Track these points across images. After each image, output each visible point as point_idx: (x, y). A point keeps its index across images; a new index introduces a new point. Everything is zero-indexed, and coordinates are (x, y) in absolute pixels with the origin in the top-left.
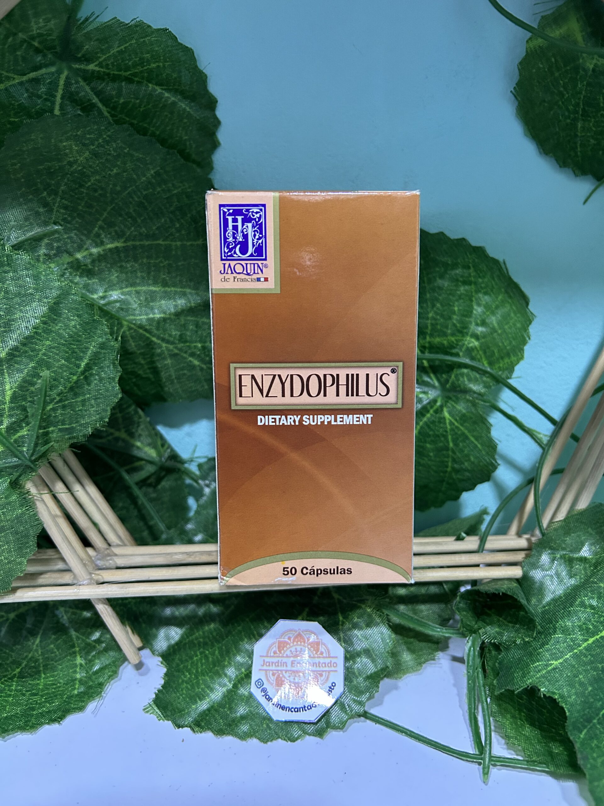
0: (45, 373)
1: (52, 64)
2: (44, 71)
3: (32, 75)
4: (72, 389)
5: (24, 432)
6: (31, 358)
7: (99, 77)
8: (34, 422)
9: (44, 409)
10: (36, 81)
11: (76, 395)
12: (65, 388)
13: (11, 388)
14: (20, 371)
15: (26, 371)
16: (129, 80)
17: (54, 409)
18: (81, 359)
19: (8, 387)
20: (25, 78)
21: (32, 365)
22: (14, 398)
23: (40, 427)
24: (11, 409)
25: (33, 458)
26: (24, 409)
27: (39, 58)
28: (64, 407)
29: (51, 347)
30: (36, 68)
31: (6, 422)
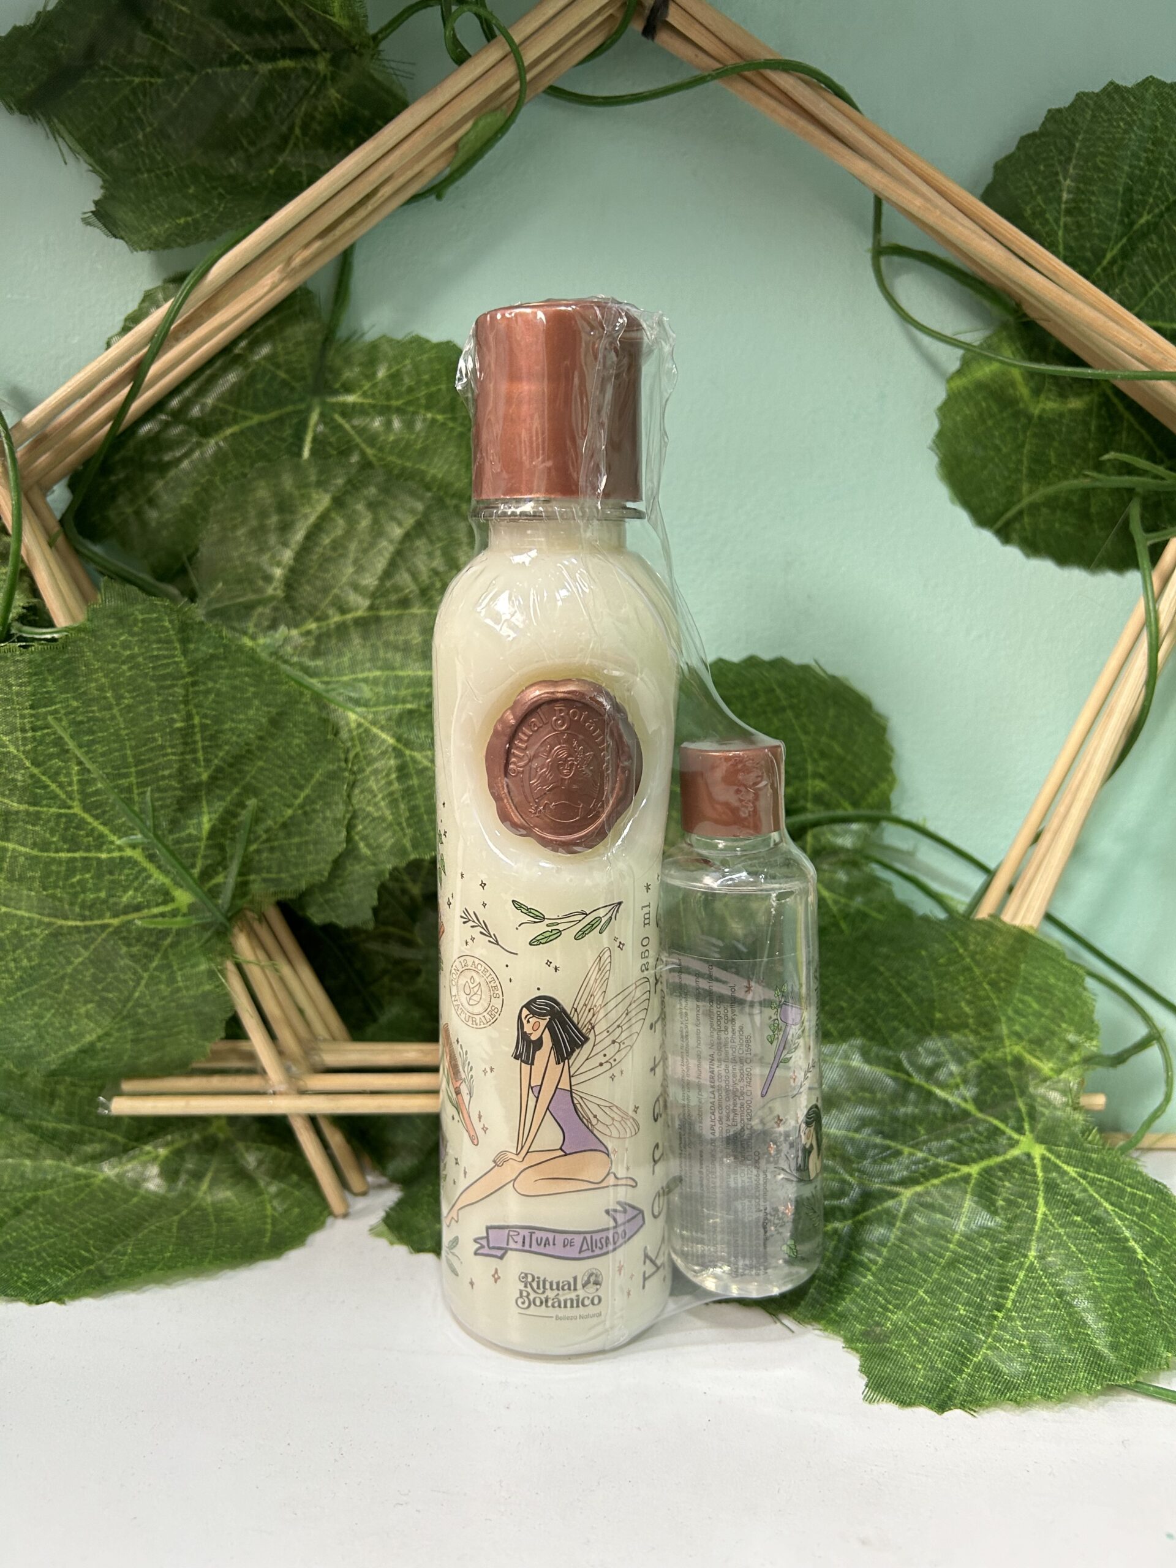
0: (252, 803)
1: (302, 400)
4: (284, 825)
5: (219, 879)
6: (236, 783)
8: (234, 867)
9: (246, 850)
10: (280, 421)
11: (289, 835)
12: (275, 823)
13: (210, 820)
14: (221, 798)
15: (229, 798)
17: (258, 851)
18: (301, 788)
19: (205, 819)
20: (265, 418)
21: (236, 790)
22: (213, 833)
23: (240, 874)
24: (208, 847)
25: (230, 914)
26: (222, 848)
27: (285, 392)
28: (272, 849)
29: (261, 769)
30: (279, 403)
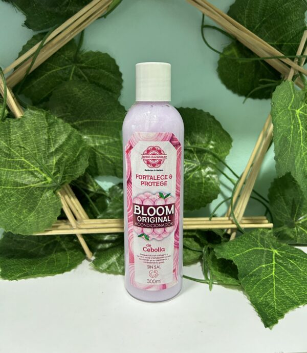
0: (66, 157)
2: (67, 66)
3: (64, 67)
4: (74, 162)
5: (58, 175)
6: (62, 152)
7: (85, 68)
8: (62, 172)
9: (65, 168)
12: (72, 161)
13: (56, 161)
15: (60, 155)
16: (94, 68)
17: (68, 169)
19: (54, 160)
20: (62, 68)
23: (63, 174)
25: (61, 184)
27: (67, 63)
28: (71, 168)
29: (68, 148)
30: (66, 65)
31: (53, 172)
